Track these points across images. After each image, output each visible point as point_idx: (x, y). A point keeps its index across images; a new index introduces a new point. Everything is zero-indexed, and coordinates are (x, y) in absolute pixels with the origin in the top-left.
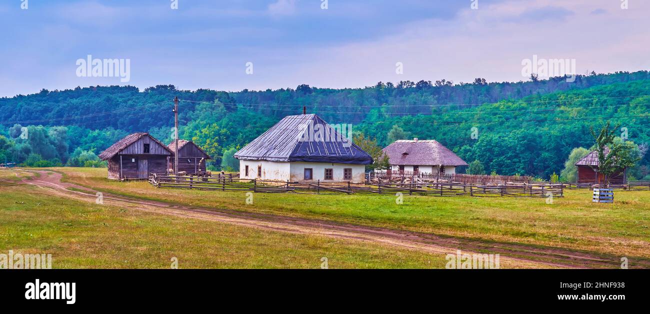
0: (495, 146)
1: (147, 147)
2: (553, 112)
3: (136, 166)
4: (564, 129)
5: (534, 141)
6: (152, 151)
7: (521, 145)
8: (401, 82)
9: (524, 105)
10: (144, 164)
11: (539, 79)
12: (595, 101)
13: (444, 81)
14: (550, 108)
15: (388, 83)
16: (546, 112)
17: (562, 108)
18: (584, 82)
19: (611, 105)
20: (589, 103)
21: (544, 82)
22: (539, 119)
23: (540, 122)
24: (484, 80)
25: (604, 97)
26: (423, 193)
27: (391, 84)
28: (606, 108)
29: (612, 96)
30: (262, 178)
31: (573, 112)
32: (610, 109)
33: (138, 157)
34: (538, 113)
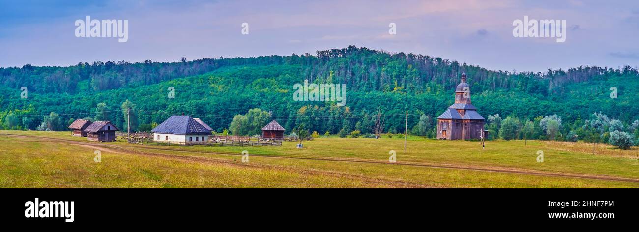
0: (179, 111)
1: (109, 127)
2: (207, 87)
3: (104, 135)
4: (219, 100)
5: (202, 107)
6: (111, 129)
7: (195, 109)
8: (95, 62)
9: (188, 83)
10: (107, 134)
11: (187, 61)
12: (232, 81)
13: (123, 62)
14: (204, 85)
15: (86, 63)
16: (203, 87)
17: (212, 85)
18: (216, 64)
19: (242, 84)
20: (229, 82)
21: (190, 63)
22: (200, 92)
23: (202, 94)
24: (150, 61)
25: (237, 79)
26: (236, 146)
27: (88, 64)
28: (239, 86)
29: (241, 78)
30: (169, 140)
31: (220, 88)
32: (241, 87)
33: (105, 132)
34: (198, 88)
